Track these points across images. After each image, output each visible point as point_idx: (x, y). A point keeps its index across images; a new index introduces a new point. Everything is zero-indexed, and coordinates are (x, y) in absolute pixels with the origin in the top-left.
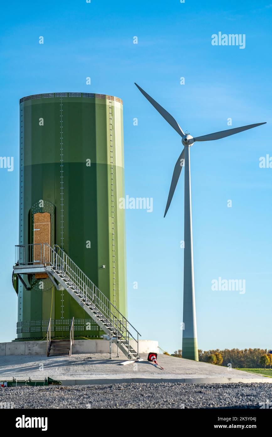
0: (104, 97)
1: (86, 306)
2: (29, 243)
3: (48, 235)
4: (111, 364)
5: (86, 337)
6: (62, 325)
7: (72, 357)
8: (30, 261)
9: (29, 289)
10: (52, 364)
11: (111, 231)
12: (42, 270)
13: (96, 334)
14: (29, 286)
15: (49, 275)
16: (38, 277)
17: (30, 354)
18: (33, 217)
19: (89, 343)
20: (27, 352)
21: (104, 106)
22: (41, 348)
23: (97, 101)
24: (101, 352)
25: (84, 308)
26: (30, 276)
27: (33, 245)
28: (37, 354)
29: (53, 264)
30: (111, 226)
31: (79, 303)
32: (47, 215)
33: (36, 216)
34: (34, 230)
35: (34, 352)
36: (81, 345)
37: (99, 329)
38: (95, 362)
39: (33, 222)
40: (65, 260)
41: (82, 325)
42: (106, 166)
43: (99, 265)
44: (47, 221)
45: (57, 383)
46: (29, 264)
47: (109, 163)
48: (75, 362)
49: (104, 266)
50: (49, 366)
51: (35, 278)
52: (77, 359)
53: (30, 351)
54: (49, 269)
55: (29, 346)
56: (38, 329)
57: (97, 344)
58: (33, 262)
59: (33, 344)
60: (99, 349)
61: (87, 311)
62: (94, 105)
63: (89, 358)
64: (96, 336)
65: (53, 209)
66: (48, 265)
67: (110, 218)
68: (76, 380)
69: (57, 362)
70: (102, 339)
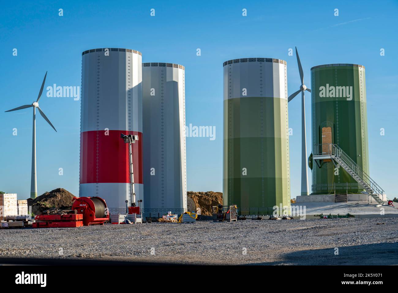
0: (357, 66)
1: (354, 177)
2: (320, 143)
3: (330, 139)
4: (371, 207)
5: (352, 192)
6: (339, 186)
7: (348, 203)
8: (320, 153)
9: (320, 167)
10: (340, 206)
11: (362, 137)
12: (329, 157)
13: (356, 191)
14: (320, 166)
15: (332, 160)
16: (325, 161)
17: (324, 201)
18: (321, 130)
19: (354, 196)
20: (323, 200)
21: (358, 71)
22: (330, 198)
23: (354, 68)
24: (361, 200)
25: (353, 178)
26: (321, 160)
27: (322, 145)
28: (328, 201)
29: (335, 154)
30: (362, 134)
31: (351, 175)
32: (329, 128)
33: (323, 129)
34: (322, 136)
35: (326, 200)
36: (351, 197)
37: (358, 188)
38: (362, 206)
39: (321, 132)
40: (340, 152)
41: (357, 186)
42: (359, 102)
43: (357, 154)
44: (330, 132)
45: (352, 216)
46: (320, 155)
47: (361, 101)
48: (351, 205)
49: (360, 155)
50: (339, 207)
51: (322, 162)
52: (351, 204)
53: (324, 200)
54: (333, 157)
55: (323, 197)
56: (326, 189)
57: (359, 196)
58: (322, 153)
59: (326, 196)
60: (361, 199)
61: (355, 179)
62: (353, 70)
63: (357, 203)
64: (356, 192)
65: (333, 125)
66: (332, 155)
67: (362, 130)
68: (359, 215)
69: (342, 205)
70: (361, 193)
